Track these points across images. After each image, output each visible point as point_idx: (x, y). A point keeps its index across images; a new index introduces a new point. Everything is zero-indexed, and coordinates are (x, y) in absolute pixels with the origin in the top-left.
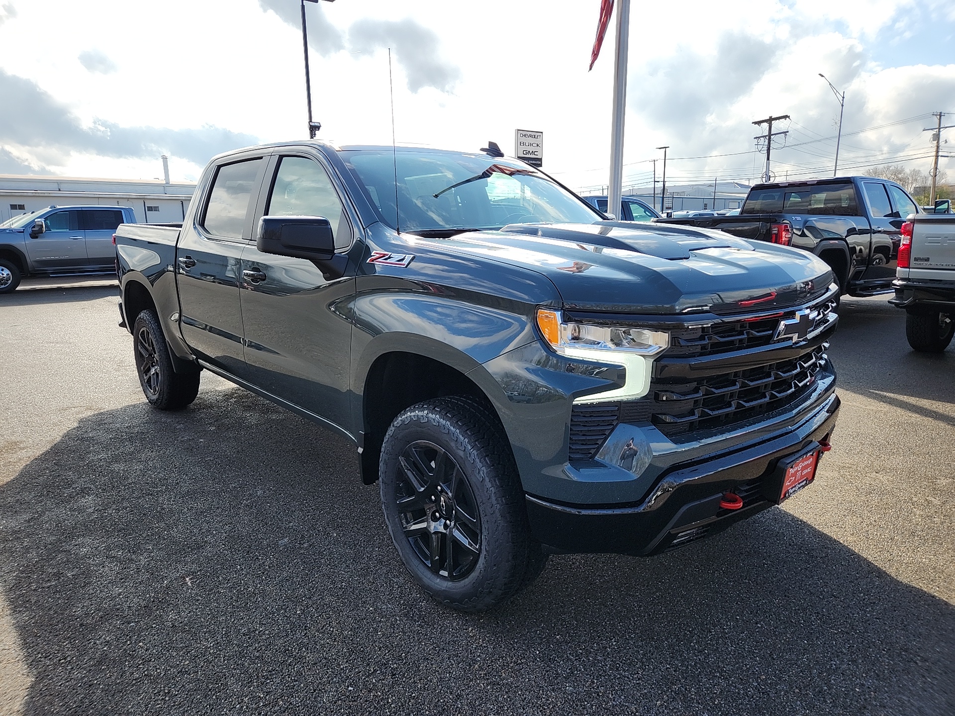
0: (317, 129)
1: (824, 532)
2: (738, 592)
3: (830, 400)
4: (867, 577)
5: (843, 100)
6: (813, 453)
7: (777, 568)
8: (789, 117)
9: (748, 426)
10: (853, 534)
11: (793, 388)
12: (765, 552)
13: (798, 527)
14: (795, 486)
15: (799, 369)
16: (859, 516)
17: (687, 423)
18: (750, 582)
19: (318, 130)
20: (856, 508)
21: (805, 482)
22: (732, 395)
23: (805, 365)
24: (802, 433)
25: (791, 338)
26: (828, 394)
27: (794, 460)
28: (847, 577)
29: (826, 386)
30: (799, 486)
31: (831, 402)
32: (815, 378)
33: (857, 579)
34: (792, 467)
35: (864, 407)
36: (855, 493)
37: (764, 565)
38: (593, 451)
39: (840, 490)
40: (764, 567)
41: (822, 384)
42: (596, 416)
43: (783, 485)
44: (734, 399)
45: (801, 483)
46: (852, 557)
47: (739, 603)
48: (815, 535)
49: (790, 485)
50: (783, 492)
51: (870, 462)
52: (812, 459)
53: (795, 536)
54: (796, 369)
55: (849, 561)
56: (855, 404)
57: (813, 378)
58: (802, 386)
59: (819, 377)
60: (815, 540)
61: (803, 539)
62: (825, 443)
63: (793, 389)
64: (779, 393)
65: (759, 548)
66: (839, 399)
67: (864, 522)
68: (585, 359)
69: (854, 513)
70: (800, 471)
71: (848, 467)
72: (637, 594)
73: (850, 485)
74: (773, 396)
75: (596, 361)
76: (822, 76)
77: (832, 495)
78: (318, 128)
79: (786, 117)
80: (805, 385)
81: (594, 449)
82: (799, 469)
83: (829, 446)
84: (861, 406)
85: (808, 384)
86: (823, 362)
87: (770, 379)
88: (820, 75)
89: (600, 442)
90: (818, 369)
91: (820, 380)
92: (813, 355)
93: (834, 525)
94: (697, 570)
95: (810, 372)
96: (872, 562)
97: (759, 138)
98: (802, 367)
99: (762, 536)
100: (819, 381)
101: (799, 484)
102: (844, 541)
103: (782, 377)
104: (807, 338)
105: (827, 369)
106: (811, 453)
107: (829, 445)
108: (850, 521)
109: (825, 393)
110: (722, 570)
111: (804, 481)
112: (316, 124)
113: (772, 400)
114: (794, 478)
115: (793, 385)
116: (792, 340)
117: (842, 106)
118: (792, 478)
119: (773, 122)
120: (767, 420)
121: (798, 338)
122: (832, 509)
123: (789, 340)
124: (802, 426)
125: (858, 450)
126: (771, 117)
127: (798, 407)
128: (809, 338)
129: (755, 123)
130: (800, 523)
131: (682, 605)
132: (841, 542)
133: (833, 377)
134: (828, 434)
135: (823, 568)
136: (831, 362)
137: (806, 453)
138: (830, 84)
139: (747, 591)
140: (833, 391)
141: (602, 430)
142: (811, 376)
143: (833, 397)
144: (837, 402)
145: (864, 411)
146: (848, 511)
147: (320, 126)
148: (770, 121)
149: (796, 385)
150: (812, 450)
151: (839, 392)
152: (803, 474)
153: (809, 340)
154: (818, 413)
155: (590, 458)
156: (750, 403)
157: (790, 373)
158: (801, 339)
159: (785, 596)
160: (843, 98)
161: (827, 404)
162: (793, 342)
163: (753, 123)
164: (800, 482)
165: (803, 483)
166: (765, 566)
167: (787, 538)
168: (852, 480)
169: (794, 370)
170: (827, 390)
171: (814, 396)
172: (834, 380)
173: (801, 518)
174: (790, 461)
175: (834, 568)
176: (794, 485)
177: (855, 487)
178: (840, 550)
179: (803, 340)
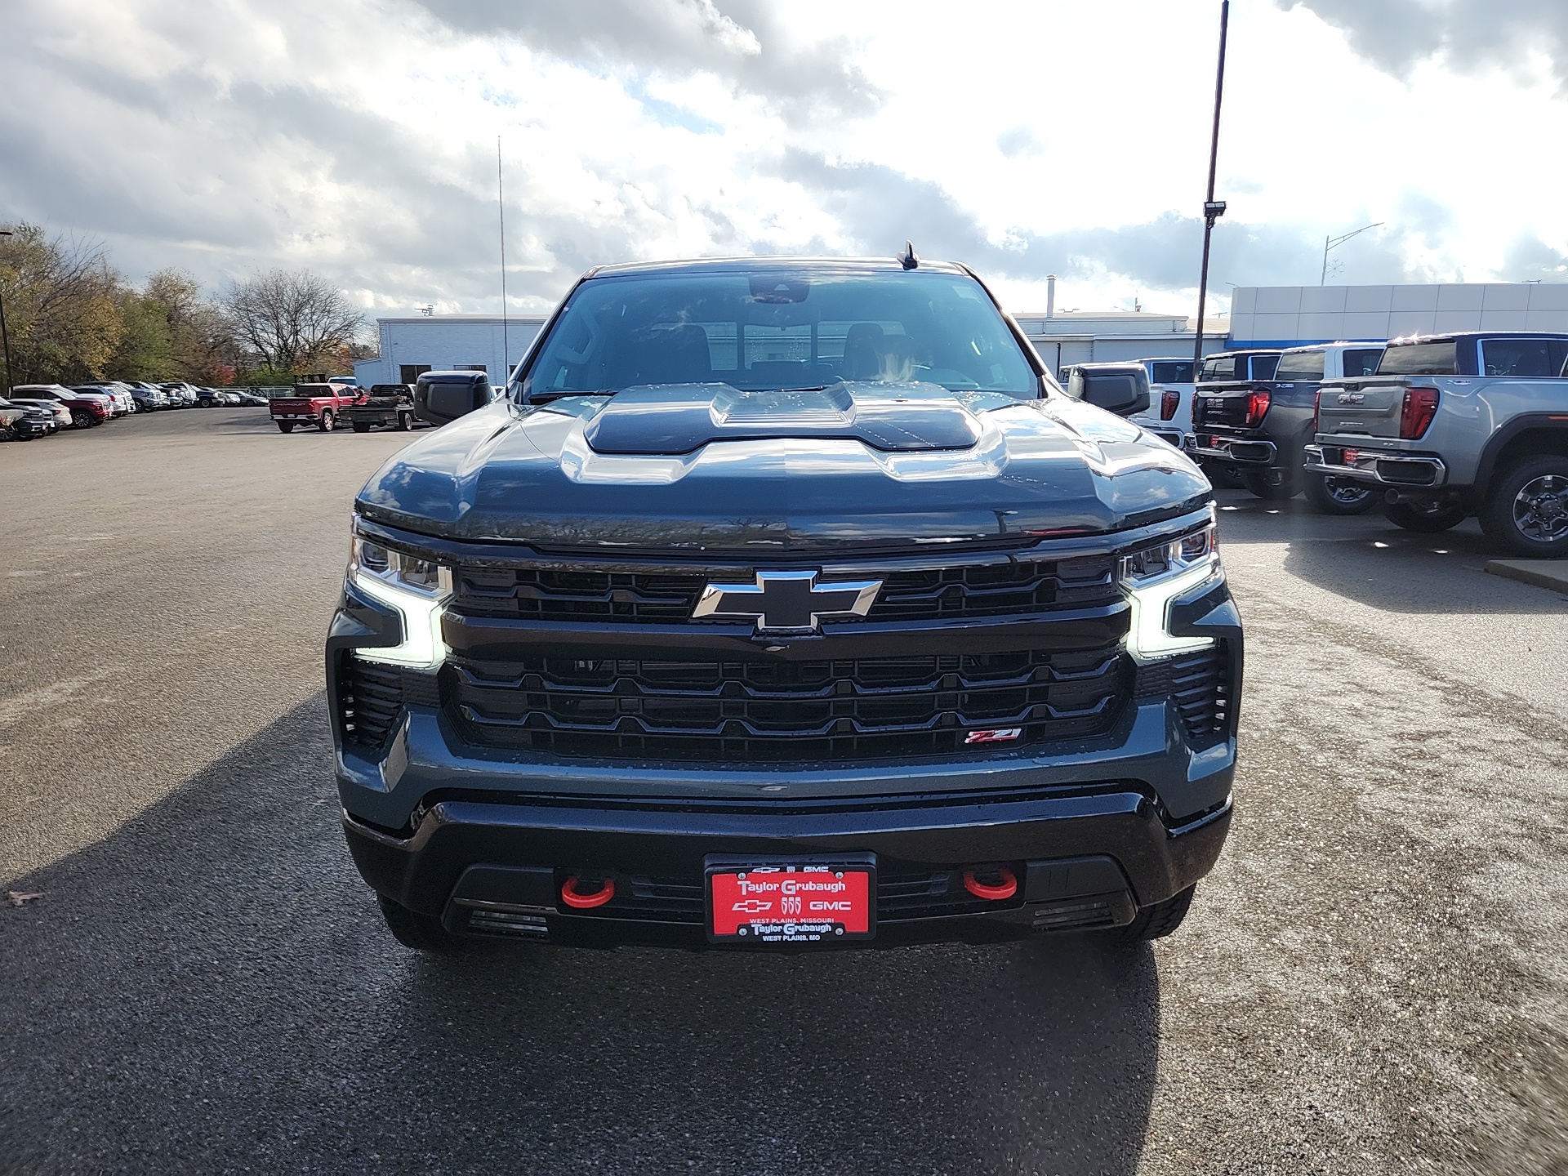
0: (1219, 213)
14: (784, 925)
19: (1221, 214)
21: (828, 928)
45: (811, 925)
49: (757, 916)
70: (793, 897)
78: (1220, 210)
82: (786, 892)
111: (824, 924)
112: (1218, 205)
114: (767, 904)
128: (829, 633)
137: (801, 864)
147: (1225, 208)
152: (813, 908)
164: (805, 922)
165: (821, 929)
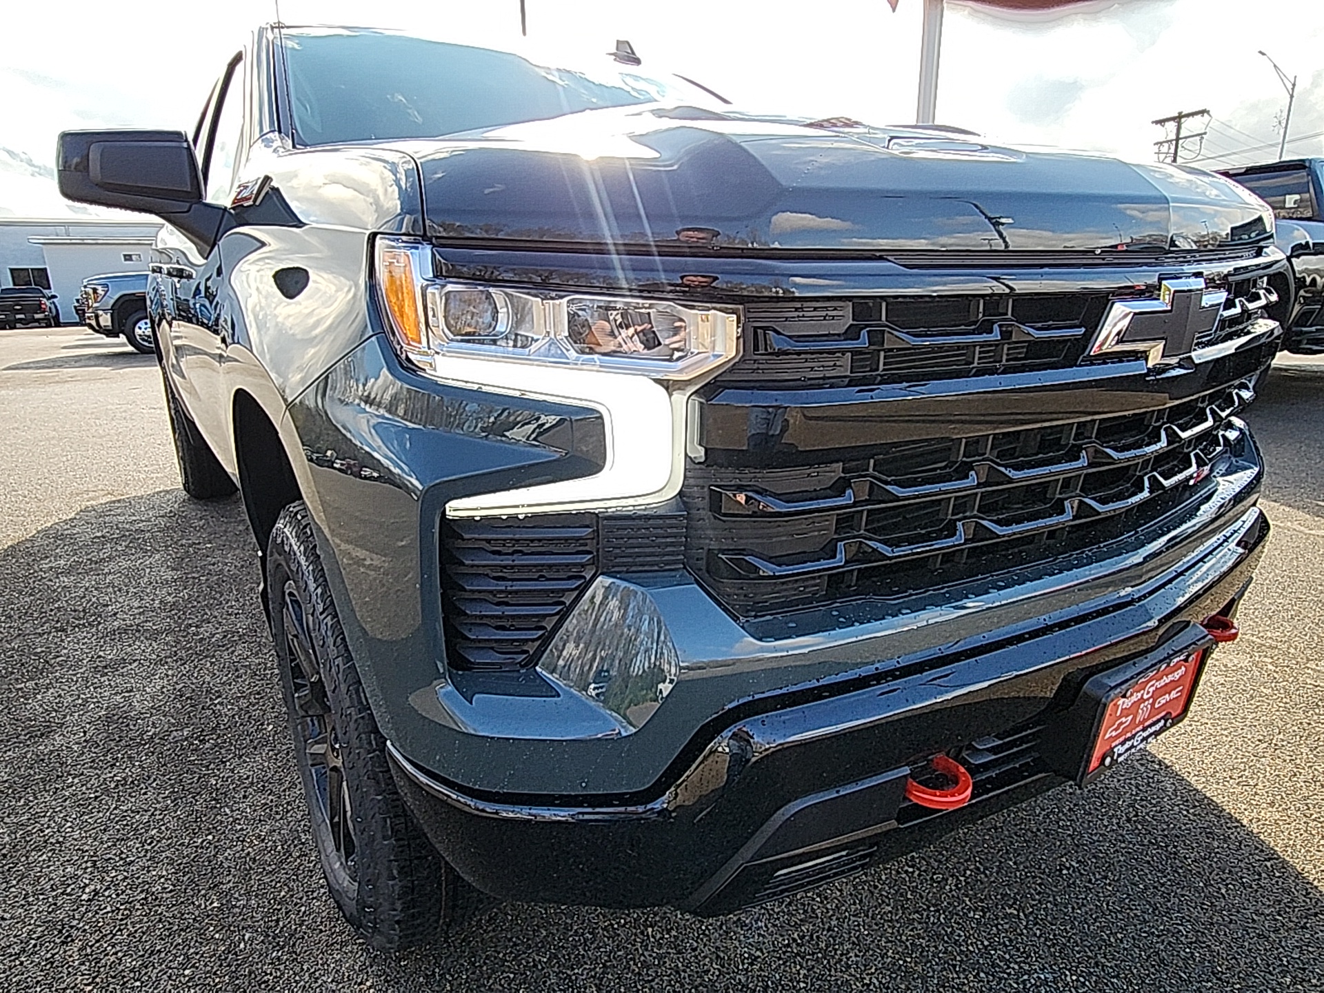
1: (1208, 795)
2: (986, 943)
3: (1244, 522)
4: (1302, 928)
5: (1293, 89)
6: (1188, 656)
7: (1090, 881)
8: (1208, 112)
9: (1000, 588)
10: (1272, 804)
11: (1147, 490)
12: (1069, 835)
13: (1153, 778)
14: (1133, 737)
15: (1163, 443)
16: (1288, 758)
17: (820, 577)
18: (1021, 914)
20: (1283, 741)
21: (1162, 723)
22: (962, 505)
23: (1184, 435)
24: (1160, 607)
25: (1144, 355)
26: (1240, 507)
27: (1132, 678)
28: (1253, 920)
29: (1237, 490)
30: (1145, 734)
31: (1247, 526)
32: (1211, 470)
33: (1276, 931)
34: (1124, 696)
35: (1307, 531)
36: (1281, 704)
37: (1061, 870)
38: (531, 648)
39: (1251, 696)
40: (1061, 875)
41: (1228, 486)
42: (532, 554)
43: (1096, 736)
44: (968, 514)
45: (1150, 726)
46: (1269, 864)
47: (982, 975)
48: (1187, 801)
49: (1118, 737)
50: (1097, 753)
51: (1315, 638)
52: (1183, 669)
53: (1142, 800)
54: (1155, 443)
55: (1260, 875)
56: (1289, 524)
57: (1206, 469)
58: (1175, 487)
59: (1222, 467)
60: (1185, 813)
61: (1158, 808)
62: (1221, 626)
63: (1146, 494)
64: (1103, 504)
65: (1058, 823)
66: (1265, 521)
67: (1300, 773)
68: (485, 389)
69: (1278, 751)
70: (1148, 699)
71: (1271, 647)
72: (760, 924)
73: (1273, 685)
74: (1084, 509)
75: (517, 394)
76: (1263, 54)
77: (1232, 705)
79: (1202, 112)
80: (1184, 484)
81: (533, 640)
82: (1145, 697)
83: (1233, 631)
84: (1302, 528)
85: (1192, 482)
86: (1232, 435)
87: (1075, 465)
88: (1260, 52)
89: (549, 624)
90: (1219, 449)
91: (1222, 475)
92: (1208, 411)
93: (1231, 777)
94: (911, 870)
95: (1197, 455)
96: (1315, 883)
97: (1161, 143)
98: (1172, 437)
99: (1071, 794)
100: (1220, 479)
101: (1144, 730)
102: (1251, 821)
103: (1114, 462)
104: (1190, 358)
105: (1240, 452)
106: (1182, 657)
107: (1233, 627)
108: (1268, 769)
109: (1234, 506)
110: (963, 876)
111: (1159, 721)
113: (1083, 521)
114: (1130, 718)
115: (1147, 484)
116: (1146, 359)
117: (1292, 96)
118: (1123, 720)
119: (1183, 120)
120: (1061, 572)
121: (1163, 356)
122: (1229, 739)
123: (1137, 359)
124: (1163, 586)
125: (1293, 613)
126: (1180, 113)
127: (1155, 540)
128: (1197, 361)
129: (1157, 122)
130: (1157, 767)
131: (849, 967)
132: (1245, 822)
133: (1257, 469)
134: (1233, 601)
135: (1196, 889)
136: (1252, 437)
137: (1169, 657)
138: (1275, 66)
139: (1010, 941)
140: (1252, 502)
141: (553, 591)
142: (1201, 463)
143: (1250, 517)
144: (1262, 526)
145: (1308, 539)
146: (1265, 745)
148: (1178, 119)
149: (1155, 484)
150: (1186, 648)
151: (1264, 504)
152: (1157, 706)
153: (1197, 365)
154: (1211, 553)
155: (522, 667)
156: (1014, 526)
157: (1138, 452)
158: (1174, 361)
159: (1097, 964)
160: (1294, 85)
161: (1235, 531)
162: (1150, 365)
163: (1153, 122)
164: (1147, 724)
165: (1157, 727)
166: (1065, 872)
167: (1124, 801)
168: (1276, 675)
169: (1148, 445)
170: (1238, 498)
171: (1207, 511)
172: (1258, 477)
173: (1160, 756)
174: (1119, 682)
175: (1223, 891)
176: (1129, 735)
177: (1282, 691)
178: (1240, 843)
179: (1180, 366)
